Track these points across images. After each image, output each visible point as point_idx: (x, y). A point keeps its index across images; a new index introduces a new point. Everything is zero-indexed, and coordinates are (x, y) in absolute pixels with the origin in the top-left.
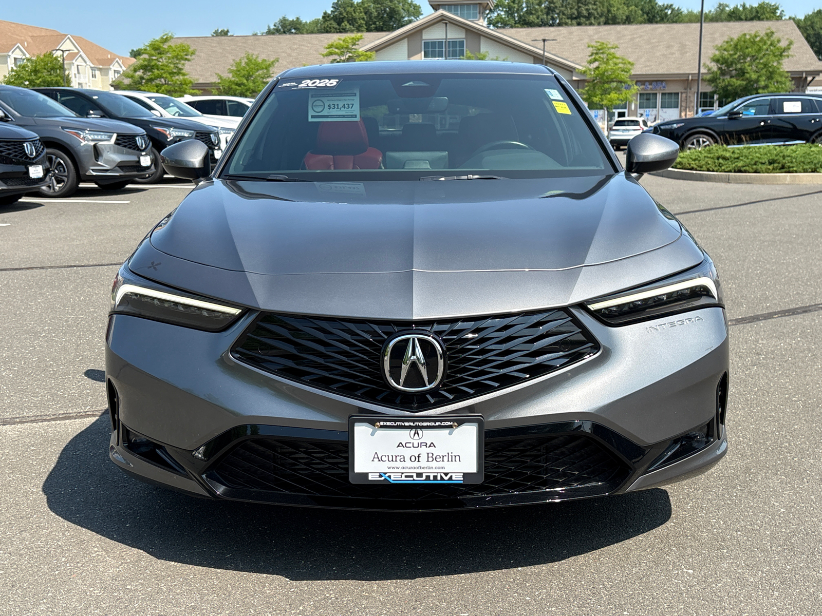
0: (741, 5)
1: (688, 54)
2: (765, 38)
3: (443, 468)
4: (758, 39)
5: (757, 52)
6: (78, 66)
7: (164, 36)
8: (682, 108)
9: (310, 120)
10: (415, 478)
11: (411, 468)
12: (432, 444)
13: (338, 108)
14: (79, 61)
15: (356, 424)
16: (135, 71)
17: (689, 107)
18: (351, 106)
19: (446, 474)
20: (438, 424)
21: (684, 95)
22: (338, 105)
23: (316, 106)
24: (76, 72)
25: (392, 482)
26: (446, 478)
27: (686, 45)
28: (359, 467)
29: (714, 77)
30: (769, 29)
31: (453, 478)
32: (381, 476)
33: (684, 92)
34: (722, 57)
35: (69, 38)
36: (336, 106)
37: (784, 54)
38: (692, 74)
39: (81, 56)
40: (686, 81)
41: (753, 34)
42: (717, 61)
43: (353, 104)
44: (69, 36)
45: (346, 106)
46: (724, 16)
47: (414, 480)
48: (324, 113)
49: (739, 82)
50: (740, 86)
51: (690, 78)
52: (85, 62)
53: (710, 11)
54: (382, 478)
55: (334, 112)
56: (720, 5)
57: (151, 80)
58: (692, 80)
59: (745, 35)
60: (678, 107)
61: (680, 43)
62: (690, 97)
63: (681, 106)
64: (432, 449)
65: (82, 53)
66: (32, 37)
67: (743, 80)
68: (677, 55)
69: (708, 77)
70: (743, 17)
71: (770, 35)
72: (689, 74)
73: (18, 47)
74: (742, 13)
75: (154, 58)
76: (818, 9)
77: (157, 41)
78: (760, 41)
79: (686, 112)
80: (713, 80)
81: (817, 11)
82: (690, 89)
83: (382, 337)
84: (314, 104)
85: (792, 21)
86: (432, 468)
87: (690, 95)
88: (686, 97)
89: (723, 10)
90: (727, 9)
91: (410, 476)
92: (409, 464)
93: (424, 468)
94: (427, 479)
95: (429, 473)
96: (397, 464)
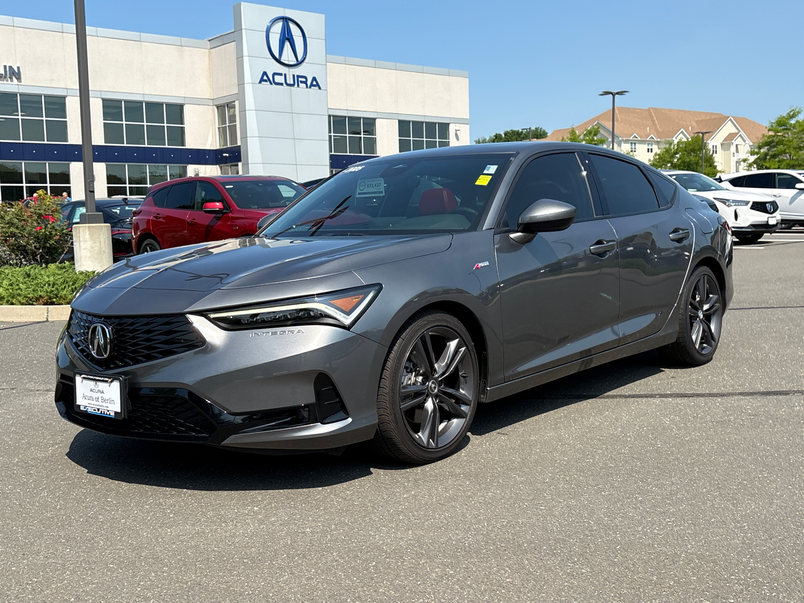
3: (107, 407)
6: (737, 145)
7: (791, 112)
9: (358, 196)
10: (97, 411)
11: (96, 405)
12: (103, 392)
13: (372, 187)
14: (739, 141)
15: (77, 375)
16: (760, 148)
18: (379, 185)
19: (108, 411)
20: (103, 379)
22: (372, 184)
24: (735, 152)
25: (89, 412)
26: (108, 413)
28: (78, 401)
31: (111, 414)
32: (85, 408)
35: (730, 120)
39: (740, 136)
44: (731, 117)
45: (377, 185)
47: (96, 413)
48: (365, 191)
52: (745, 141)
54: (85, 410)
55: (370, 190)
57: (774, 156)
64: (102, 395)
65: (742, 133)
66: (697, 122)
73: (682, 132)
75: (779, 134)
77: (784, 117)
84: (360, 185)
86: (103, 406)
91: (95, 410)
92: (95, 402)
93: (101, 406)
94: (101, 413)
95: (102, 409)
96: (91, 402)
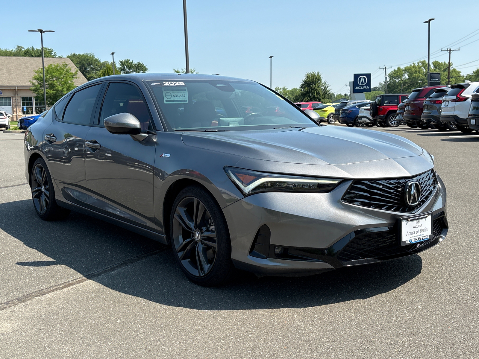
0: (31, 48)
1: (13, 75)
2: (63, 68)
3: (423, 234)
4: (59, 68)
5: (59, 75)
8: (14, 106)
9: (165, 103)
10: (418, 240)
12: (421, 226)
13: (178, 97)
15: (403, 221)
17: (18, 106)
18: (184, 96)
19: (425, 237)
20: (424, 216)
21: (14, 98)
22: (178, 95)
23: (167, 95)
25: (412, 243)
26: (425, 238)
27: (10, 69)
28: (404, 239)
29: (36, 88)
30: (64, 63)
31: (427, 238)
33: (14, 97)
34: (40, 77)
36: (177, 96)
37: (74, 76)
38: (18, 86)
40: (15, 90)
41: (56, 65)
42: (37, 79)
43: (185, 95)
45: (182, 96)
46: (21, 54)
47: (418, 241)
48: (172, 99)
49: (52, 91)
50: (52, 93)
51: (17, 88)
53: (13, 50)
54: (410, 242)
55: (176, 99)
56: (18, 47)
58: (18, 89)
59: (51, 65)
60: (11, 106)
61: (7, 68)
62: (18, 100)
63: (13, 105)
64: (421, 228)
67: (53, 90)
68: (6, 74)
69: (33, 88)
70: (33, 55)
71: (65, 66)
72: (16, 86)
74: (33, 52)
76: (73, 53)
78: (60, 69)
79: (16, 108)
80: (35, 91)
81: (73, 54)
82: (17, 95)
83: (403, 184)
84: (166, 95)
85: (69, 59)
86: (421, 235)
87: (18, 99)
88: (16, 100)
89: (20, 50)
90: (23, 49)
91: (417, 240)
92: (416, 235)
93: (419, 235)
94: (421, 240)
95: (421, 237)
96: (413, 235)
